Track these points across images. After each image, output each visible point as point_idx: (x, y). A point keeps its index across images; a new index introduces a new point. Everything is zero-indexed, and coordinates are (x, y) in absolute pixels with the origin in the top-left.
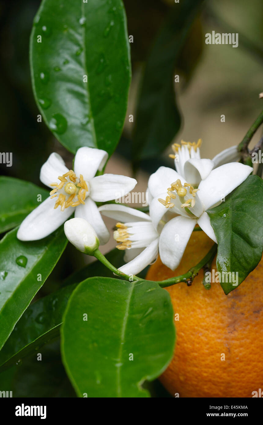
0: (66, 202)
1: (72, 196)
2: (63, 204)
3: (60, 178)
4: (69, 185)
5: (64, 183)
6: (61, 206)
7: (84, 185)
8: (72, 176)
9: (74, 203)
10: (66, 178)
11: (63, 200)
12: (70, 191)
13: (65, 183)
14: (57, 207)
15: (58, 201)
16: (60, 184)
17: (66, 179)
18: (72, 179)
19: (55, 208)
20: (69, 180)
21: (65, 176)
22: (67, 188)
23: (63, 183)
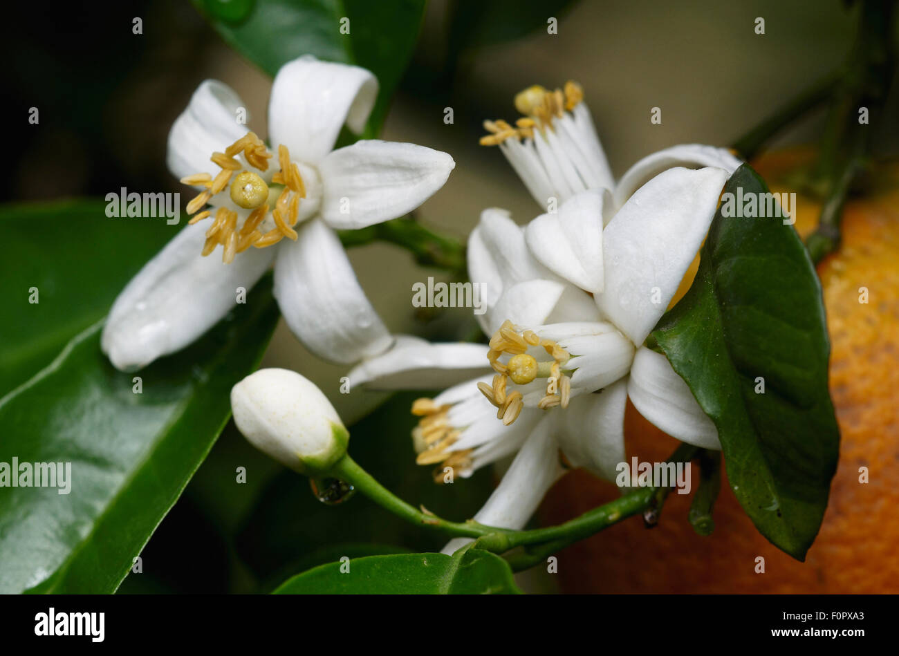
0: (237, 235)
1: (256, 213)
2: (228, 240)
3: (216, 159)
4: (243, 178)
5: (230, 172)
6: (223, 247)
7: (292, 179)
8: (253, 152)
9: (265, 233)
10: (236, 157)
11: (228, 228)
12: (246, 199)
13: (235, 172)
14: (210, 250)
15: (214, 230)
16: (216, 179)
17: (236, 162)
18: (253, 160)
19: (205, 254)
20: (245, 164)
21: (232, 151)
22: (237, 189)
23: (227, 174)
